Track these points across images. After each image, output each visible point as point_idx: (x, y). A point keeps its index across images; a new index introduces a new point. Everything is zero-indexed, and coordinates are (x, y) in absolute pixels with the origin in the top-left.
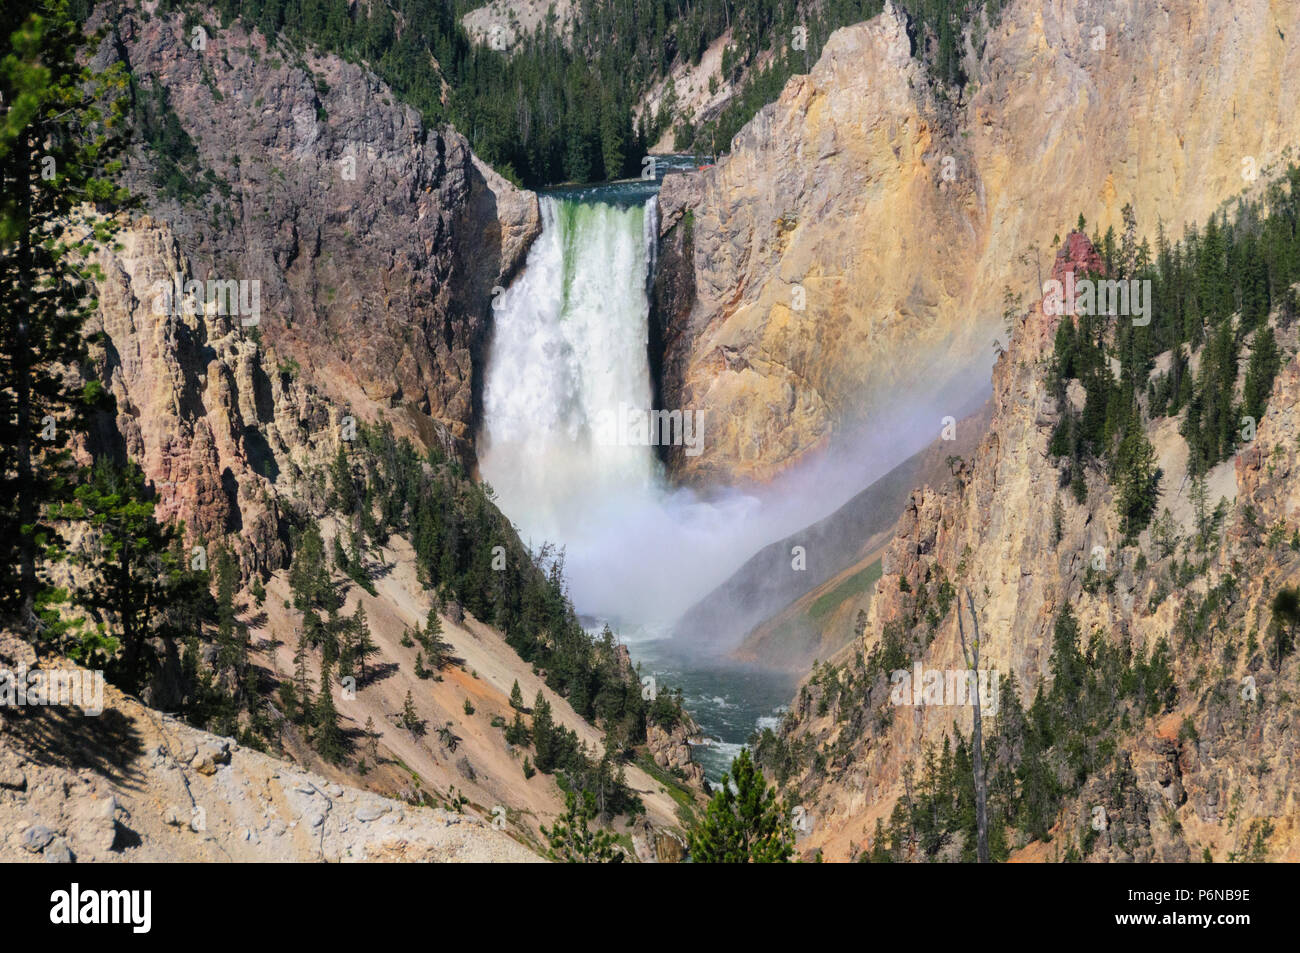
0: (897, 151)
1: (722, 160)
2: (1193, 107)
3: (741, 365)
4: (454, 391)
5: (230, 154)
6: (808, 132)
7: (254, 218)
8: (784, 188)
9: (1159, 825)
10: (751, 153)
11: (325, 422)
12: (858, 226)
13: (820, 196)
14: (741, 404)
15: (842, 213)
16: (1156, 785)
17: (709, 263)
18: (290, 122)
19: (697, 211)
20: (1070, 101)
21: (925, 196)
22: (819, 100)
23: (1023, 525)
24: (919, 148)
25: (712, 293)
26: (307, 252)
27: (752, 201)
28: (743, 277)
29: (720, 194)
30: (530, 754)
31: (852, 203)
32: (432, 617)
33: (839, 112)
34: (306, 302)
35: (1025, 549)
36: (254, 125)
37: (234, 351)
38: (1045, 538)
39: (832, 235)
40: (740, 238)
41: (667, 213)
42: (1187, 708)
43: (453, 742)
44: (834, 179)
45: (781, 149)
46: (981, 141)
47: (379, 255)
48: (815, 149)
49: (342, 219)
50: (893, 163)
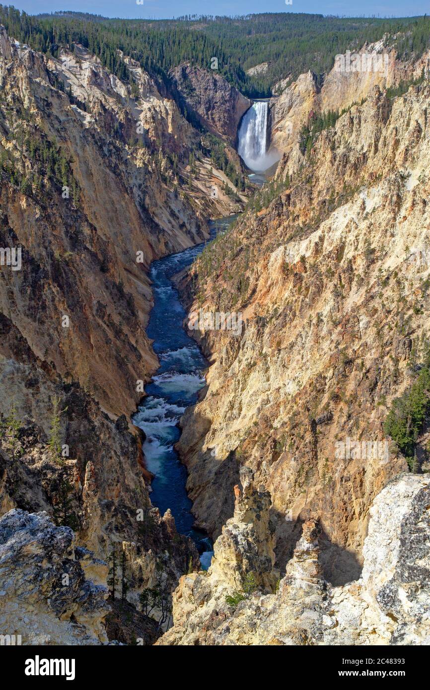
0: (309, 96)
1: (281, 96)
2: (356, 91)
3: (281, 131)
5: (200, 91)
6: (295, 92)
8: (290, 101)
9: (285, 207)
10: (285, 95)
12: (301, 108)
13: (296, 103)
14: (280, 137)
15: (299, 106)
16: (285, 201)
17: (277, 113)
19: (275, 105)
20: (338, 88)
21: (313, 104)
22: (297, 86)
23: (295, 158)
24: (313, 96)
27: (285, 103)
28: (282, 116)
29: (280, 102)
30: (224, 192)
31: (301, 104)
32: (211, 168)
33: (300, 89)
34: (210, 117)
35: (294, 163)
38: (297, 161)
39: (297, 109)
40: (282, 109)
42: (292, 189)
45: (290, 94)
46: (323, 94)
48: (296, 95)
49: (217, 103)
50: (308, 98)
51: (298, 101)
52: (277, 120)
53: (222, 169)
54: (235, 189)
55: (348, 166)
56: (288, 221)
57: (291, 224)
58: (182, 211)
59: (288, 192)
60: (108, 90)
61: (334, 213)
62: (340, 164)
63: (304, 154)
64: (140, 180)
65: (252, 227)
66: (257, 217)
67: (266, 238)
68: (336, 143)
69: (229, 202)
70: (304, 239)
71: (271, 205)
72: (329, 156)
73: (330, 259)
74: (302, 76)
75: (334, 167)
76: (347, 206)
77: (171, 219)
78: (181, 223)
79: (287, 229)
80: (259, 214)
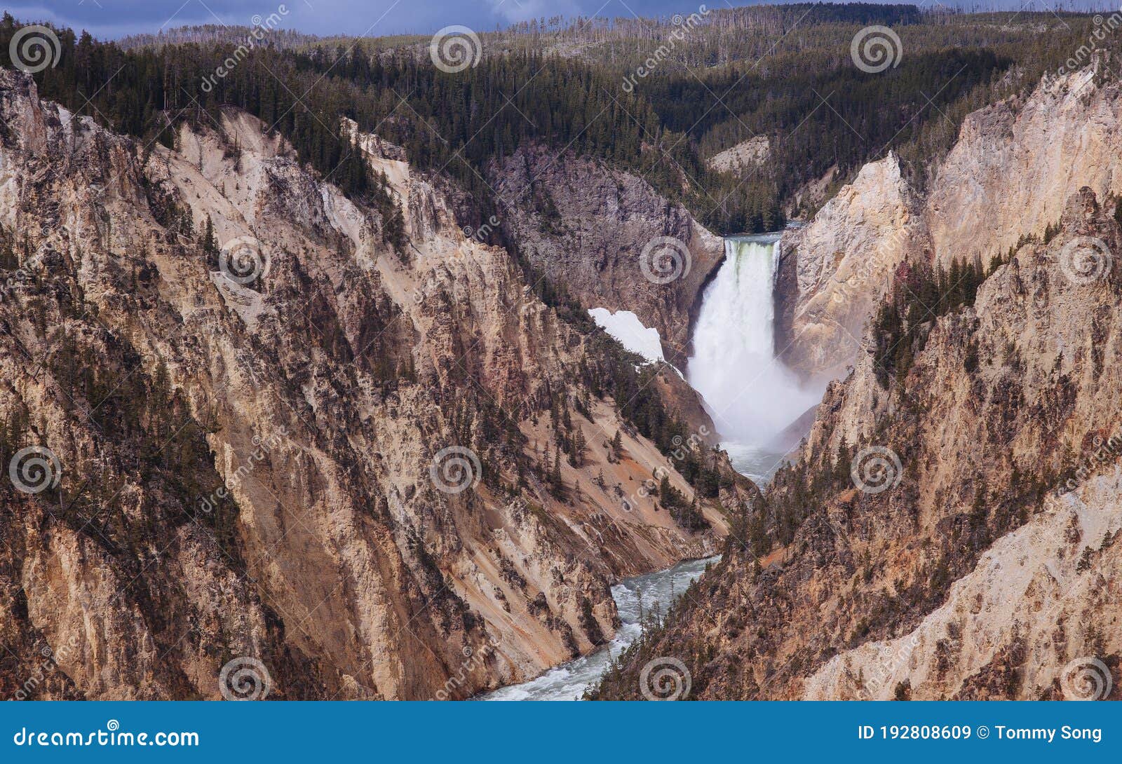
0: (892, 221)
1: (811, 224)
2: (1027, 204)
4: (679, 329)
5: (576, 217)
6: (851, 212)
7: (586, 248)
8: (838, 239)
9: (839, 541)
10: (824, 221)
11: (579, 342)
13: (855, 243)
14: (816, 338)
15: (866, 250)
16: (838, 523)
17: (803, 272)
18: (605, 204)
19: (798, 248)
20: (975, 199)
21: (905, 242)
22: (857, 197)
23: (862, 399)
24: (903, 221)
25: (805, 287)
26: (610, 264)
27: (824, 244)
28: (819, 279)
29: (809, 240)
30: (657, 500)
31: (870, 246)
32: (618, 433)
33: (866, 203)
35: (861, 410)
36: (588, 204)
37: (535, 308)
38: (869, 405)
40: (818, 261)
41: (784, 248)
43: (621, 494)
44: (862, 234)
45: (838, 219)
46: (932, 216)
48: (854, 220)
49: (628, 249)
50: (890, 227)
51: (862, 236)
52: (803, 292)
53: (647, 435)
54: (688, 492)
55: (1021, 413)
56: (851, 582)
57: (863, 588)
58: (535, 563)
59: (847, 495)
60: (316, 226)
61: (987, 553)
62: (995, 411)
63: (886, 387)
64: (409, 473)
65: (744, 601)
66: (759, 570)
67: (791, 632)
68: (981, 351)
69: (674, 531)
70: (904, 633)
71: (799, 534)
72: (962, 387)
73: (984, 691)
74: (869, 169)
75: (980, 420)
76: (1024, 532)
77: (505, 587)
78: (533, 596)
79: (850, 606)
80: (763, 561)
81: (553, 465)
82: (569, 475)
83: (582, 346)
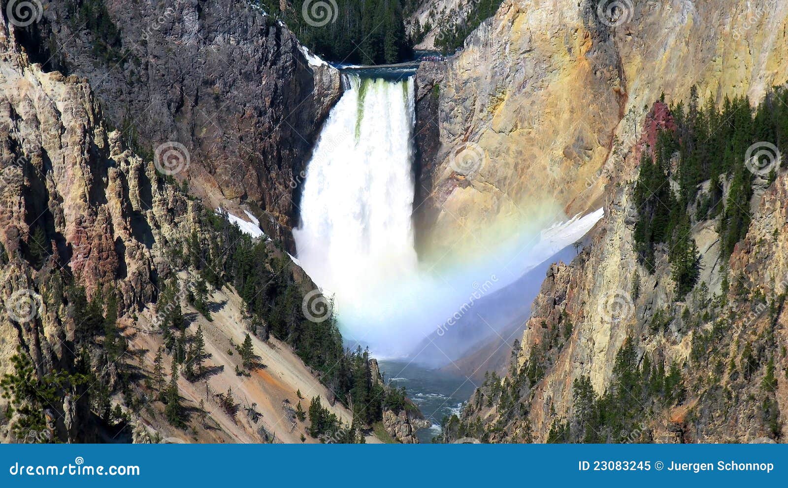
0: (570, 50)
1: (458, 53)
2: (759, 27)
3: (466, 184)
4: (281, 195)
5: (141, 39)
6: (514, 37)
7: (155, 80)
8: (496, 72)
10: (476, 48)
11: (185, 210)
12: (544, 98)
13: (520, 77)
14: (465, 209)
15: (534, 89)
17: (448, 119)
18: (181, 20)
19: (441, 86)
20: (682, 21)
21: (586, 79)
22: (521, 16)
23: (616, 286)
24: (584, 49)
25: (449, 137)
26: (189, 102)
27: (477, 79)
28: (468, 128)
29: (456, 75)
31: (540, 83)
32: (246, 337)
33: (533, 24)
34: (187, 135)
37: (128, 163)
39: (526, 102)
40: (468, 103)
41: (421, 85)
42: (692, 403)
43: (256, 417)
44: (528, 69)
45: (496, 46)
46: (624, 45)
47: (236, 107)
48: (517, 47)
49: (213, 83)
50: (568, 58)
52: (447, 145)
53: (282, 337)
54: (343, 417)
63: (652, 269)
81: (168, 379)
82: (189, 392)
83: (190, 215)
